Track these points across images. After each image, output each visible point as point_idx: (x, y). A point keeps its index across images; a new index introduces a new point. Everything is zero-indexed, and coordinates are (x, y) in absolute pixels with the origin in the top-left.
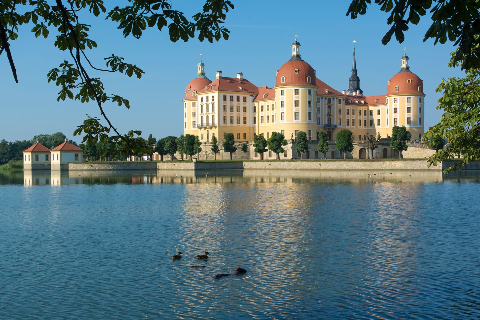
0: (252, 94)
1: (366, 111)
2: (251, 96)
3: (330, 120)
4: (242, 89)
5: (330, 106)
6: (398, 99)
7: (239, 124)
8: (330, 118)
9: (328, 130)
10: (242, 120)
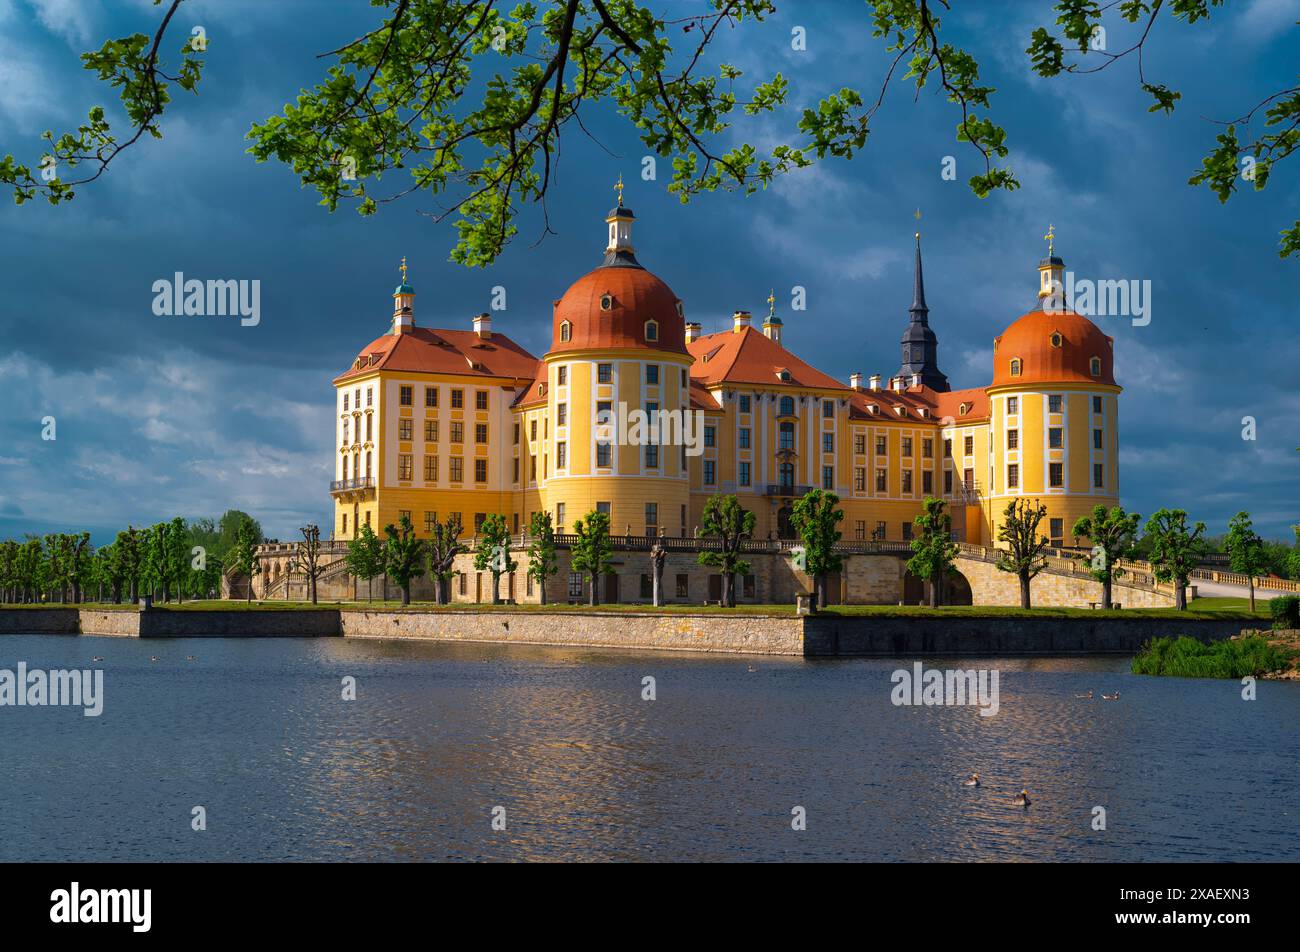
0: (509, 383)
1: (930, 441)
2: (506, 388)
3: (792, 472)
4: (476, 367)
5: (792, 425)
6: (1020, 402)
7: (459, 484)
8: (793, 466)
9: (782, 506)
10: (469, 471)
